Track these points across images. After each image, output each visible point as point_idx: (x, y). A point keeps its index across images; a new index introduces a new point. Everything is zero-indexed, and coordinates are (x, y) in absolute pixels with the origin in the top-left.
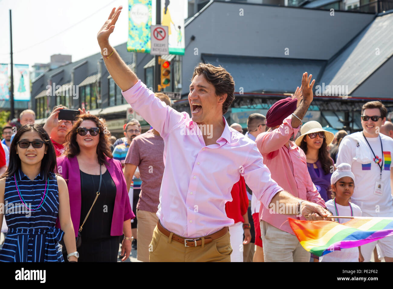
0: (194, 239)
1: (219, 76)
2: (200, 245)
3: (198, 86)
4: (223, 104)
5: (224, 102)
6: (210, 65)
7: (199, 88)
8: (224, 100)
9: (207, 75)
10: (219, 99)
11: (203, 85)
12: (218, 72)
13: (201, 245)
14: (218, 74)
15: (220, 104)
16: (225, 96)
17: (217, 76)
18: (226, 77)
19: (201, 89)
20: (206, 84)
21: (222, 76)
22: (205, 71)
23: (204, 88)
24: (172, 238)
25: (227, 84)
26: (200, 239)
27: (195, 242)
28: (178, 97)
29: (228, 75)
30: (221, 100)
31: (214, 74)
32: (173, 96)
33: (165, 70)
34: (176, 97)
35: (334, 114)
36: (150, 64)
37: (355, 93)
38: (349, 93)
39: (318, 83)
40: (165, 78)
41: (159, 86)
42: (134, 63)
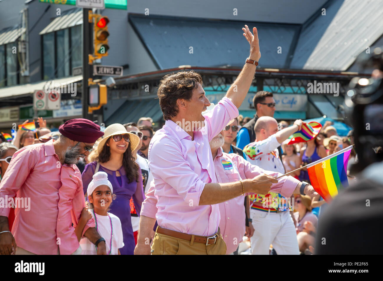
28: (119, 73)
32: (111, 71)
33: (100, 32)
34: (117, 73)
35: (325, 99)
36: (50, 28)
37: (353, 68)
38: (345, 68)
39: (291, 56)
40: (101, 43)
41: (91, 57)
42: (25, 27)
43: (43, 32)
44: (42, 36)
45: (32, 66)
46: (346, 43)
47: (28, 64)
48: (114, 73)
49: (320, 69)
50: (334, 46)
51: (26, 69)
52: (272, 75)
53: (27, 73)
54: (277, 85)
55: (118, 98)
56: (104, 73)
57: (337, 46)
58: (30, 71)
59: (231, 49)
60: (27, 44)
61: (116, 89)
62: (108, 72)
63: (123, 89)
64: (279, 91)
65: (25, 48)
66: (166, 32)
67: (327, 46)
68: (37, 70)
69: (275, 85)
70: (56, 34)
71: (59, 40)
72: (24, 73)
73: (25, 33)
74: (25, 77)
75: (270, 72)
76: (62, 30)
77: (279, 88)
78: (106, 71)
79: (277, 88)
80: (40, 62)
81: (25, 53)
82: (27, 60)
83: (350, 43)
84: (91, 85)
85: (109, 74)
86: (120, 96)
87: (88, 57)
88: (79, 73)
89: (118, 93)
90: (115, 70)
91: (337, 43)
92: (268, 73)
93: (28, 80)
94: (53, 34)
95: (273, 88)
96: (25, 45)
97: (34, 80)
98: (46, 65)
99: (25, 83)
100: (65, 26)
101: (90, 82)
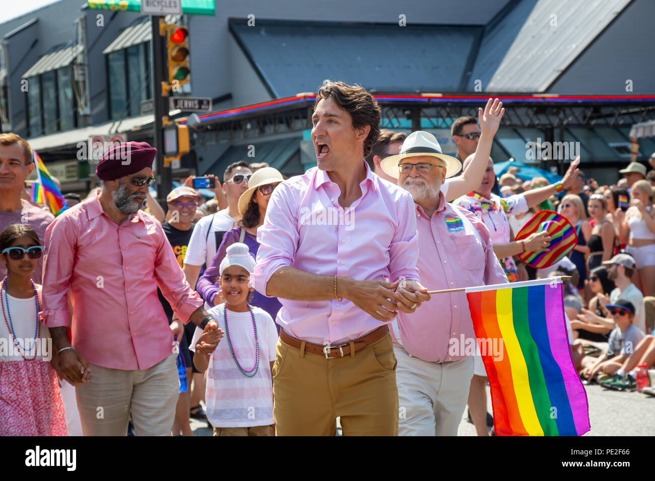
0: (338, 345)
1: (356, 98)
2: (348, 355)
3: (326, 115)
4: (364, 142)
5: (366, 139)
6: (341, 83)
7: (327, 119)
8: (365, 136)
9: (338, 98)
10: (358, 134)
11: (333, 113)
12: (354, 92)
13: (350, 354)
14: (354, 96)
15: (359, 141)
16: (367, 129)
17: (353, 99)
18: (367, 100)
19: (330, 119)
20: (338, 112)
21: (360, 99)
22: (335, 92)
23: (334, 118)
24: (305, 350)
25: (369, 111)
26: (348, 344)
27: (341, 349)
28: (207, 107)
29: (370, 97)
30: (362, 136)
31: (348, 96)
32: (195, 105)
33: (176, 49)
34: (203, 107)
35: (516, 135)
36: (118, 44)
37: (554, 88)
38: (543, 89)
39: (469, 73)
40: (178, 65)
41: (165, 86)
42: (82, 44)
43: (108, 50)
44: (107, 55)
45: (94, 99)
46: (546, 52)
47: (88, 98)
48: (200, 108)
49: (510, 91)
50: (530, 56)
51: (86, 105)
52: (433, 102)
53: (87, 111)
54: (441, 117)
55: (214, 143)
56: (185, 108)
57: (533, 56)
58: (92, 108)
59: (380, 66)
60: (86, 68)
61: (211, 130)
62: (190, 106)
63: (221, 130)
64: (444, 125)
65: (84, 75)
66: (284, 45)
67: (519, 57)
68: (102, 106)
69: (438, 116)
70: (126, 53)
71: (132, 60)
72: (84, 110)
73: (83, 52)
74: (86, 116)
75: (429, 98)
76: (136, 47)
77: (444, 121)
78: (188, 105)
79: (440, 120)
80: (105, 95)
81: (84, 82)
82: (87, 92)
83: (552, 51)
84: (166, 125)
85: (192, 108)
86: (217, 141)
87: (161, 86)
88: (149, 109)
89: (213, 134)
90: (201, 102)
91: (534, 52)
92: (426, 100)
93: (90, 120)
94: (122, 52)
95: (434, 120)
96: (83, 70)
97: (98, 121)
98: (114, 98)
99: (86, 125)
100: (138, 41)
101: (165, 121)
